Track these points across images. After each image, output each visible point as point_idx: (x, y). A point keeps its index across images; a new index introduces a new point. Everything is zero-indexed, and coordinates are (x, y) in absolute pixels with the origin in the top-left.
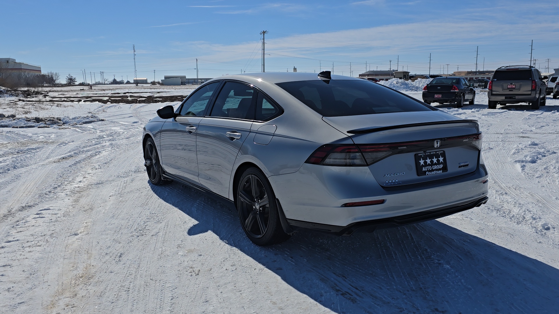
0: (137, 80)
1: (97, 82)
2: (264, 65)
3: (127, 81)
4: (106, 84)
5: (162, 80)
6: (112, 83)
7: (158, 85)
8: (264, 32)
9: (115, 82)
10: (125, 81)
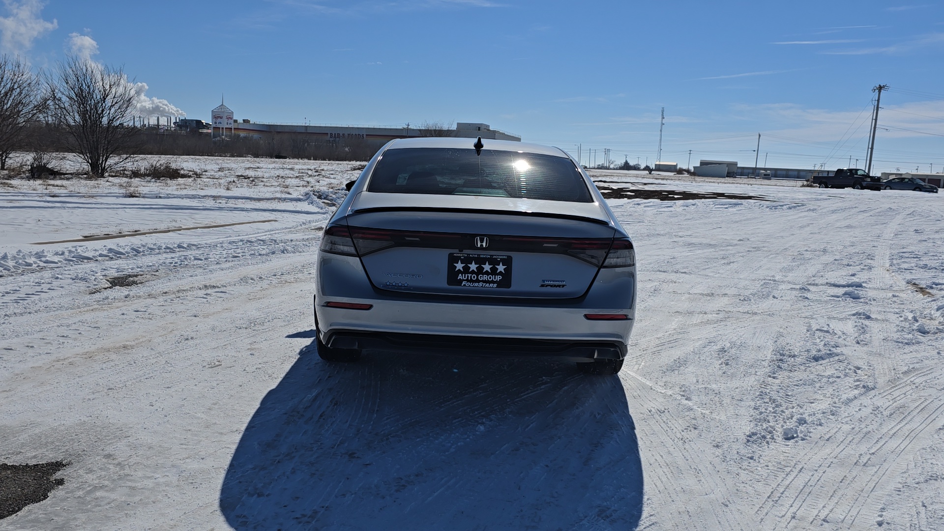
0: (660, 165)
1: (599, 165)
2: (872, 149)
3: (645, 166)
4: (611, 169)
5: (694, 167)
6: (621, 168)
7: (686, 175)
8: (880, 88)
9: (626, 167)
10: (642, 167)
